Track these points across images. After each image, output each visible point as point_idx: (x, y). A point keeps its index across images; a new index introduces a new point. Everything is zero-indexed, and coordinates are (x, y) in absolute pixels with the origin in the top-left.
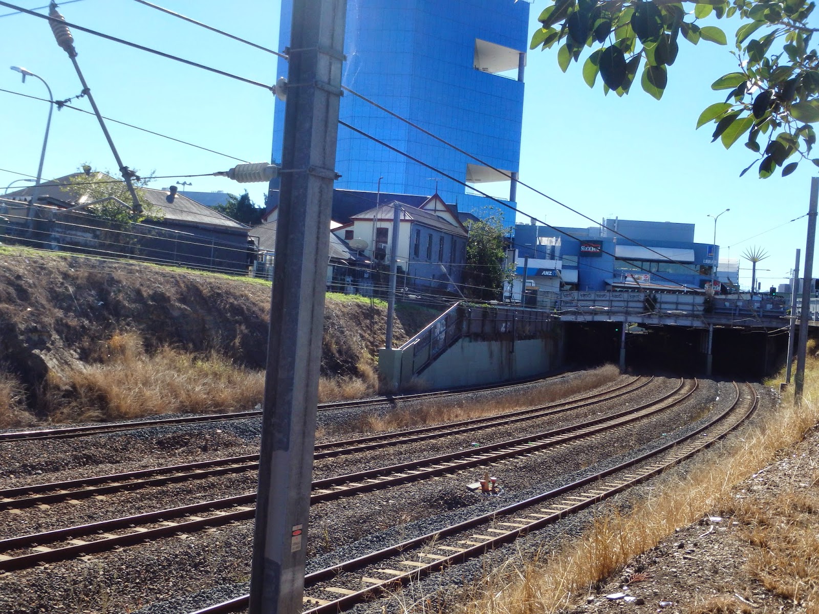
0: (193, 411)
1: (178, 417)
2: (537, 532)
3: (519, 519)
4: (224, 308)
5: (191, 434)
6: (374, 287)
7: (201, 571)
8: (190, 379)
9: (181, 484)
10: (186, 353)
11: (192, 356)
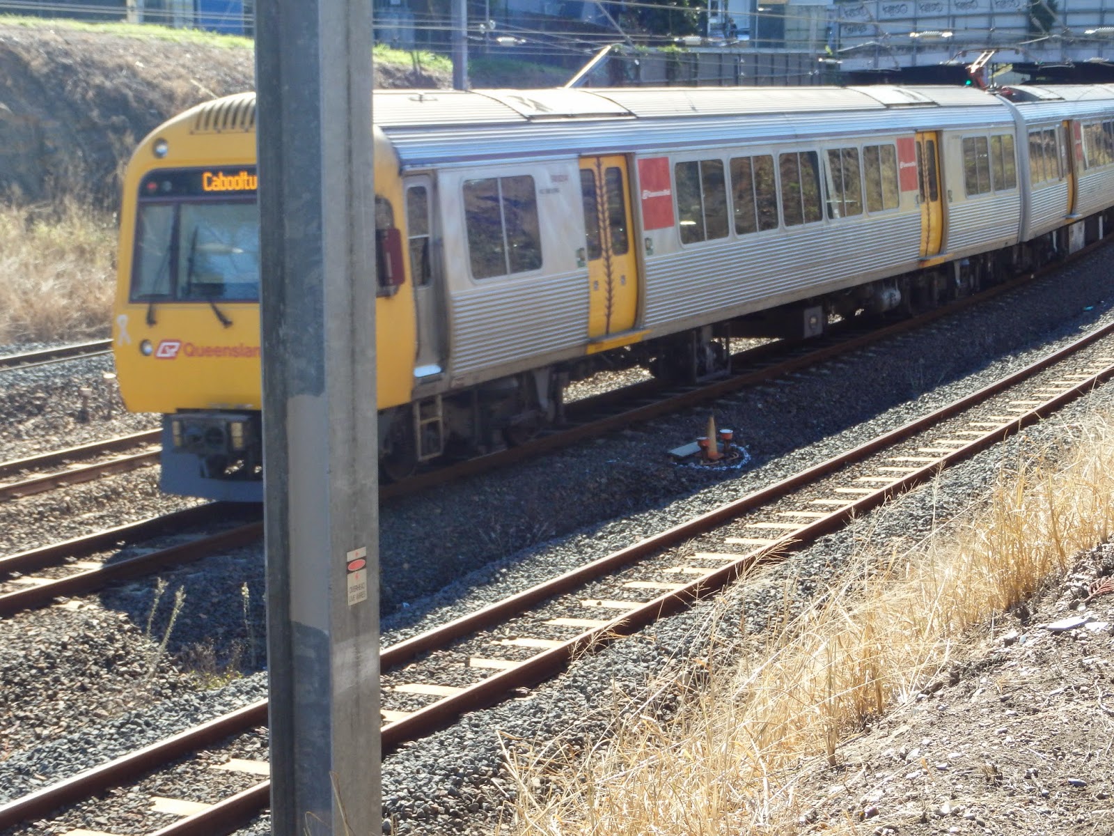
0: (43, 337)
1: (12, 352)
2: (832, 537)
3: (789, 514)
4: (83, 97)
5: (47, 387)
6: (417, 24)
7: (122, 674)
8: (26, 265)
9: (45, 496)
10: (9, 207)
11: (24, 214)
